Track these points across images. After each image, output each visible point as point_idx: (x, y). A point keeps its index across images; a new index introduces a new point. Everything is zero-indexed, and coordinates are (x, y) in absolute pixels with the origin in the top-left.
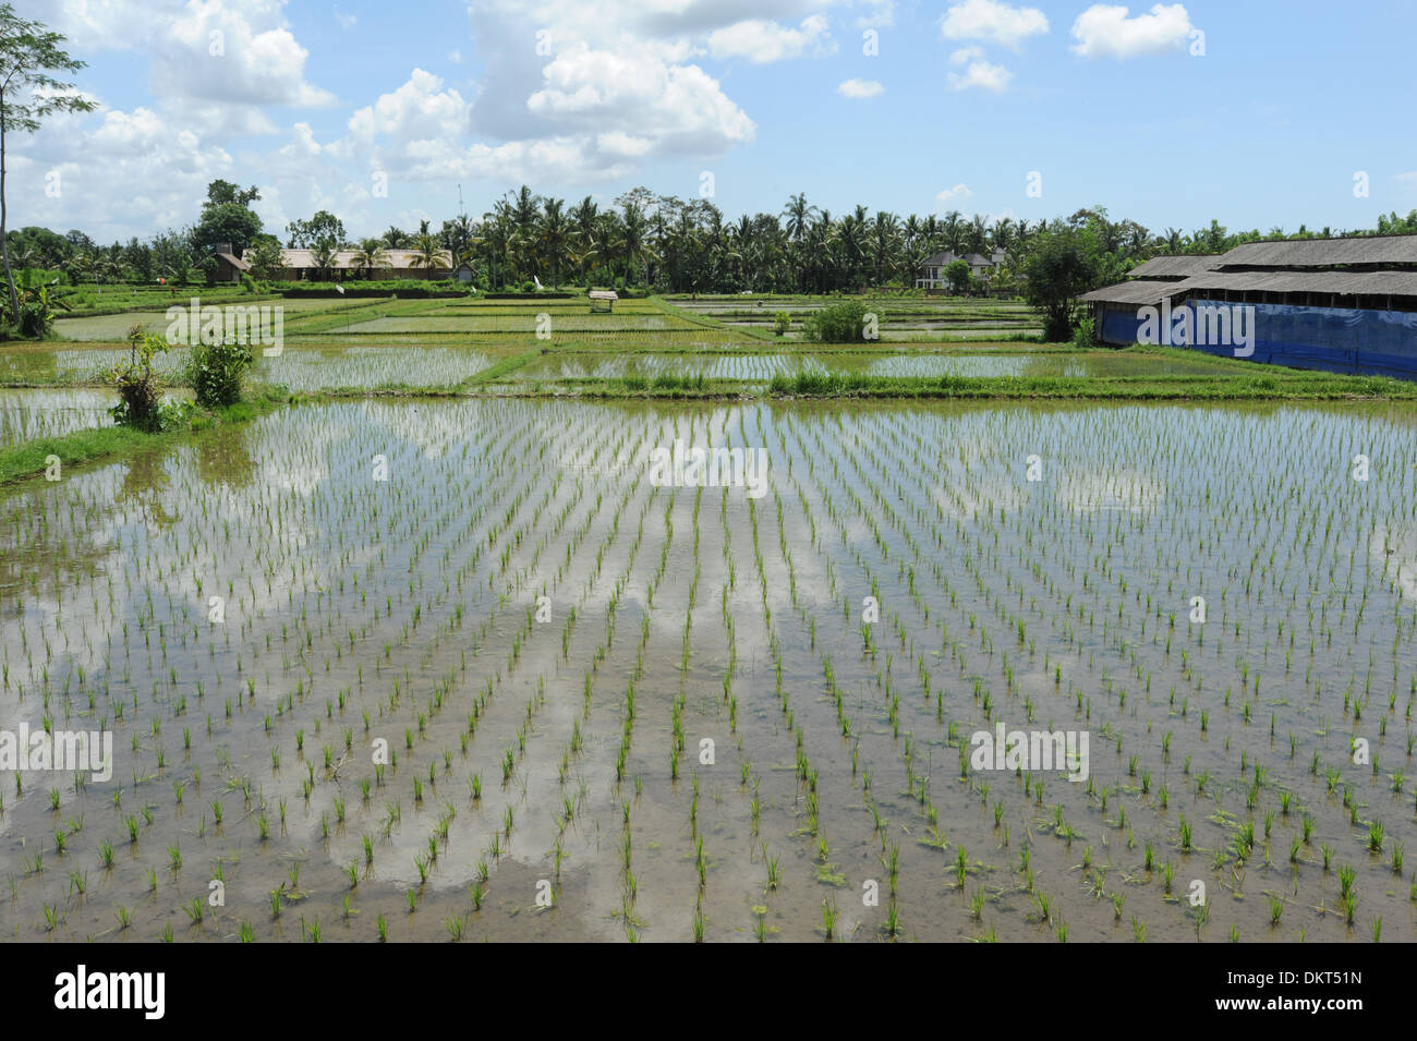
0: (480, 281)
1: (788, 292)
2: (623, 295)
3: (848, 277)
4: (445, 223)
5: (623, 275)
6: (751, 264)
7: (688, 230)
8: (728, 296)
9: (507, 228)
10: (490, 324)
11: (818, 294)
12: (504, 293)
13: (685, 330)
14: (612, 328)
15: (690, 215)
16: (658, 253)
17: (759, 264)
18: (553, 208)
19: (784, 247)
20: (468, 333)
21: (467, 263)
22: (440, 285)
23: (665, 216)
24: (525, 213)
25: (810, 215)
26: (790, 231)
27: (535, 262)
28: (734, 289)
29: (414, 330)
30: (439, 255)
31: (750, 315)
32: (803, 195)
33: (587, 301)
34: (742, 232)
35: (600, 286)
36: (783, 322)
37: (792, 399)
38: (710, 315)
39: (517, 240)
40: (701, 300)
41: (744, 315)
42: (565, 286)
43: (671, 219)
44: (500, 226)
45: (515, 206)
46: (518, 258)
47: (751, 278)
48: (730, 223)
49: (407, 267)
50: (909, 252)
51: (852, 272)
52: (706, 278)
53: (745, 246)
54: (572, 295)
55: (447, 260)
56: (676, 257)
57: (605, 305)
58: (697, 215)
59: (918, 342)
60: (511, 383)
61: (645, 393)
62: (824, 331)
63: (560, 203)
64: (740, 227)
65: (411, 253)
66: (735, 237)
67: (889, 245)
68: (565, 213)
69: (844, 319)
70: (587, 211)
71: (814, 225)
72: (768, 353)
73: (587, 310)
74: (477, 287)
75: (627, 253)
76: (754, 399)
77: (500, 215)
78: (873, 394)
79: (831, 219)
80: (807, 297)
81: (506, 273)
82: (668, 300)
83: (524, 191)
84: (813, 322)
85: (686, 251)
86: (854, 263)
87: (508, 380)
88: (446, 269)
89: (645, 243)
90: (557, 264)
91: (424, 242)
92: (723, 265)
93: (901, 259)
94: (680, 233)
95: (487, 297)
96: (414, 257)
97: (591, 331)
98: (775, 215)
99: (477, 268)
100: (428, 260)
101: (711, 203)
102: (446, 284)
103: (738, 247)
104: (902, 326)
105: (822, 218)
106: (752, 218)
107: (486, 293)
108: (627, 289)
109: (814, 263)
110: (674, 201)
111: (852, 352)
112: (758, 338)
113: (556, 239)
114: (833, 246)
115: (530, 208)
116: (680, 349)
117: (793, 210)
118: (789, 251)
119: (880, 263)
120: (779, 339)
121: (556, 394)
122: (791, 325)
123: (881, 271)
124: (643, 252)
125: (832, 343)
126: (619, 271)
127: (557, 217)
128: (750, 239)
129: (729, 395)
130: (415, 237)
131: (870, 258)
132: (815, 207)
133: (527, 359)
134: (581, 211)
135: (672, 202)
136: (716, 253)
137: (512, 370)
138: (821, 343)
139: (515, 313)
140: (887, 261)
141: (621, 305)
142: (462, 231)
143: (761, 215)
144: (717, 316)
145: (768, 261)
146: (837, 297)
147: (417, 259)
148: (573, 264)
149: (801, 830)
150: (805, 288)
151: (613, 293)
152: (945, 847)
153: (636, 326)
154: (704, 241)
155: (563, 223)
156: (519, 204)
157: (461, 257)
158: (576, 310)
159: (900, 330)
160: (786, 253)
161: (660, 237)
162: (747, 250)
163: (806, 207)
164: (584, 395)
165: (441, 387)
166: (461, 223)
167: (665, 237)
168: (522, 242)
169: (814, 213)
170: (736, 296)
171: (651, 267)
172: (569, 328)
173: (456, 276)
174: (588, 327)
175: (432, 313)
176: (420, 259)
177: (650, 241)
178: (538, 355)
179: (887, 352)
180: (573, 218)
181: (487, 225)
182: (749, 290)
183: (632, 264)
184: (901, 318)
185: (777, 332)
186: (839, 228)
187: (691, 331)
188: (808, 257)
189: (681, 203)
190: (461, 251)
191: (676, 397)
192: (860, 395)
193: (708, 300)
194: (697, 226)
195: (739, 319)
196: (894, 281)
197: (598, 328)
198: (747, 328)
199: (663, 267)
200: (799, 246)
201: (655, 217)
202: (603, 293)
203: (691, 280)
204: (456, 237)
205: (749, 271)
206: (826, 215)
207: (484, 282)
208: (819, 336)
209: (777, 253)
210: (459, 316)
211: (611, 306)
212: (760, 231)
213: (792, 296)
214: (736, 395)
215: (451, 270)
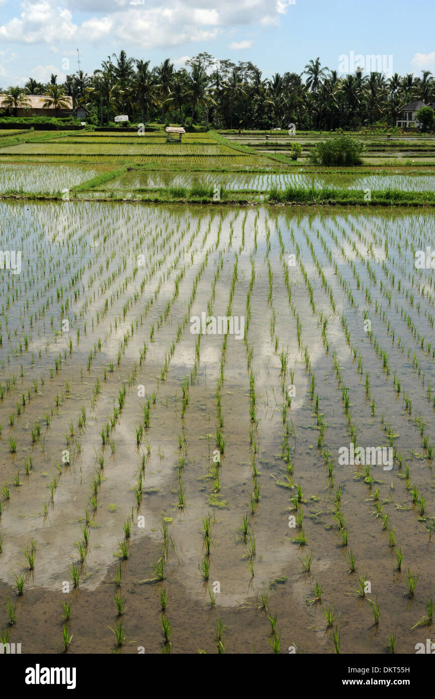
0: (92, 118)
1: (307, 129)
2: (190, 130)
3: (349, 119)
4: (68, 76)
5: (190, 116)
6: (280, 109)
7: (237, 84)
8: (263, 131)
9: (110, 81)
10: (96, 149)
11: (327, 131)
12: (108, 127)
13: (229, 156)
14: (180, 154)
15: (239, 73)
16: (216, 100)
17: (287, 109)
18: (142, 67)
19: (304, 97)
20: (80, 155)
21: (83, 105)
22: (64, 121)
23: (222, 74)
24: (124, 69)
25: (323, 74)
26: (309, 85)
27: (130, 106)
28: (269, 127)
29: (44, 152)
30: (64, 99)
31: (277, 145)
32: (318, 59)
33: (163, 133)
34: (275, 86)
35: (175, 123)
36: (297, 151)
37: (283, 205)
38: (249, 145)
39: (116, 89)
40: (245, 134)
41: (272, 145)
42: (150, 123)
43: (226, 76)
44: (105, 79)
45: (116, 65)
46: (118, 102)
47: (280, 119)
48: (266, 79)
49: (41, 107)
50: (392, 101)
51: (352, 115)
52: (249, 118)
53: (277, 96)
54: (155, 130)
55: (69, 103)
56: (228, 104)
57: (177, 137)
58: (243, 73)
59: (389, 166)
60: (103, 191)
61: (184, 200)
62: (324, 158)
63: (147, 64)
64: (273, 82)
65: (44, 98)
66: (270, 89)
67: (378, 96)
68: (151, 71)
69: (338, 149)
70: (167, 69)
71: (326, 81)
72: (283, 173)
73: (163, 140)
74: (90, 122)
75: (194, 100)
76: (258, 205)
77: (106, 72)
78: (339, 203)
79: (338, 76)
80: (318, 133)
81: (110, 113)
82: (222, 134)
83: (123, 54)
84: (316, 151)
85: (236, 98)
86: (354, 108)
87: (101, 189)
88: (68, 110)
89: (207, 93)
90: (145, 108)
91: (52, 89)
92: (261, 108)
93: (386, 106)
94: (232, 86)
95: (96, 130)
96: (47, 100)
97: (165, 156)
98: (298, 73)
99: (90, 109)
100: (56, 103)
101: (254, 65)
102: (68, 121)
103: (272, 96)
104: (381, 154)
105: (332, 76)
106: (282, 76)
107: (95, 127)
108: (194, 126)
109: (325, 109)
110: (228, 63)
111: (341, 173)
112: (280, 162)
113: (145, 89)
114: (339, 96)
115: (127, 67)
116: (223, 169)
117: (311, 69)
118: (307, 99)
119: (372, 109)
120: (293, 163)
121: (125, 199)
122: (302, 152)
123: (372, 114)
124: (205, 100)
125: (329, 166)
126: (188, 112)
127: (145, 74)
128: (280, 91)
129: (241, 202)
130: (47, 87)
131: (364, 105)
132: (327, 68)
133: (116, 174)
134: (162, 70)
135: (226, 63)
136: (256, 101)
137: (105, 182)
138: (321, 165)
139: (114, 141)
140: (376, 107)
141: (188, 137)
142: (79, 83)
143: (288, 73)
144: (254, 146)
145: (292, 106)
146: (340, 133)
147: (48, 102)
148: (156, 107)
149: (207, 476)
150: (318, 128)
151: (182, 128)
152: (293, 487)
153: (198, 152)
154: (248, 92)
155: (149, 78)
156: (119, 63)
157: (79, 101)
158: (157, 140)
159: (379, 157)
160: (306, 101)
161: (217, 88)
162: (278, 99)
163: (320, 68)
164: (143, 200)
165: (48, 194)
166: (79, 77)
167: (221, 89)
168: (121, 91)
169: (326, 72)
170: (269, 132)
171: (211, 110)
172: (150, 153)
173: (75, 115)
174: (163, 152)
175: (57, 141)
176: (50, 102)
177: (210, 91)
178: (125, 172)
179: (365, 173)
180: (157, 74)
181: (97, 78)
182: (278, 127)
183: (197, 108)
184: (382, 148)
185: (292, 157)
186: (343, 83)
187: (234, 156)
188: (321, 104)
189: (233, 65)
190: (79, 97)
191: (205, 202)
192: (330, 203)
193: (249, 134)
194: (244, 81)
195: (269, 148)
196: (381, 122)
197: (170, 153)
198: (272, 154)
199: (219, 111)
200: (314, 96)
201: (214, 74)
202: (175, 129)
203: (238, 119)
204: (75, 86)
205: (279, 113)
206: (335, 74)
207: (95, 119)
208: (320, 160)
209: (299, 101)
210: (76, 143)
211: (180, 138)
212: (288, 85)
213: (308, 132)
214: (245, 202)
215: (72, 110)
